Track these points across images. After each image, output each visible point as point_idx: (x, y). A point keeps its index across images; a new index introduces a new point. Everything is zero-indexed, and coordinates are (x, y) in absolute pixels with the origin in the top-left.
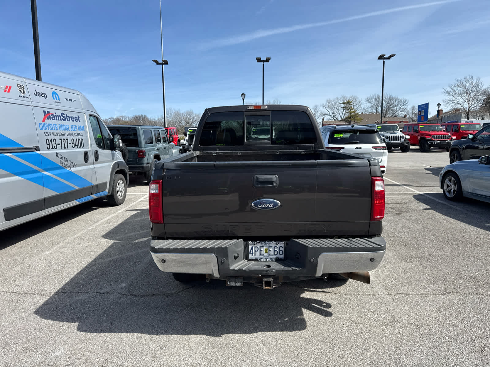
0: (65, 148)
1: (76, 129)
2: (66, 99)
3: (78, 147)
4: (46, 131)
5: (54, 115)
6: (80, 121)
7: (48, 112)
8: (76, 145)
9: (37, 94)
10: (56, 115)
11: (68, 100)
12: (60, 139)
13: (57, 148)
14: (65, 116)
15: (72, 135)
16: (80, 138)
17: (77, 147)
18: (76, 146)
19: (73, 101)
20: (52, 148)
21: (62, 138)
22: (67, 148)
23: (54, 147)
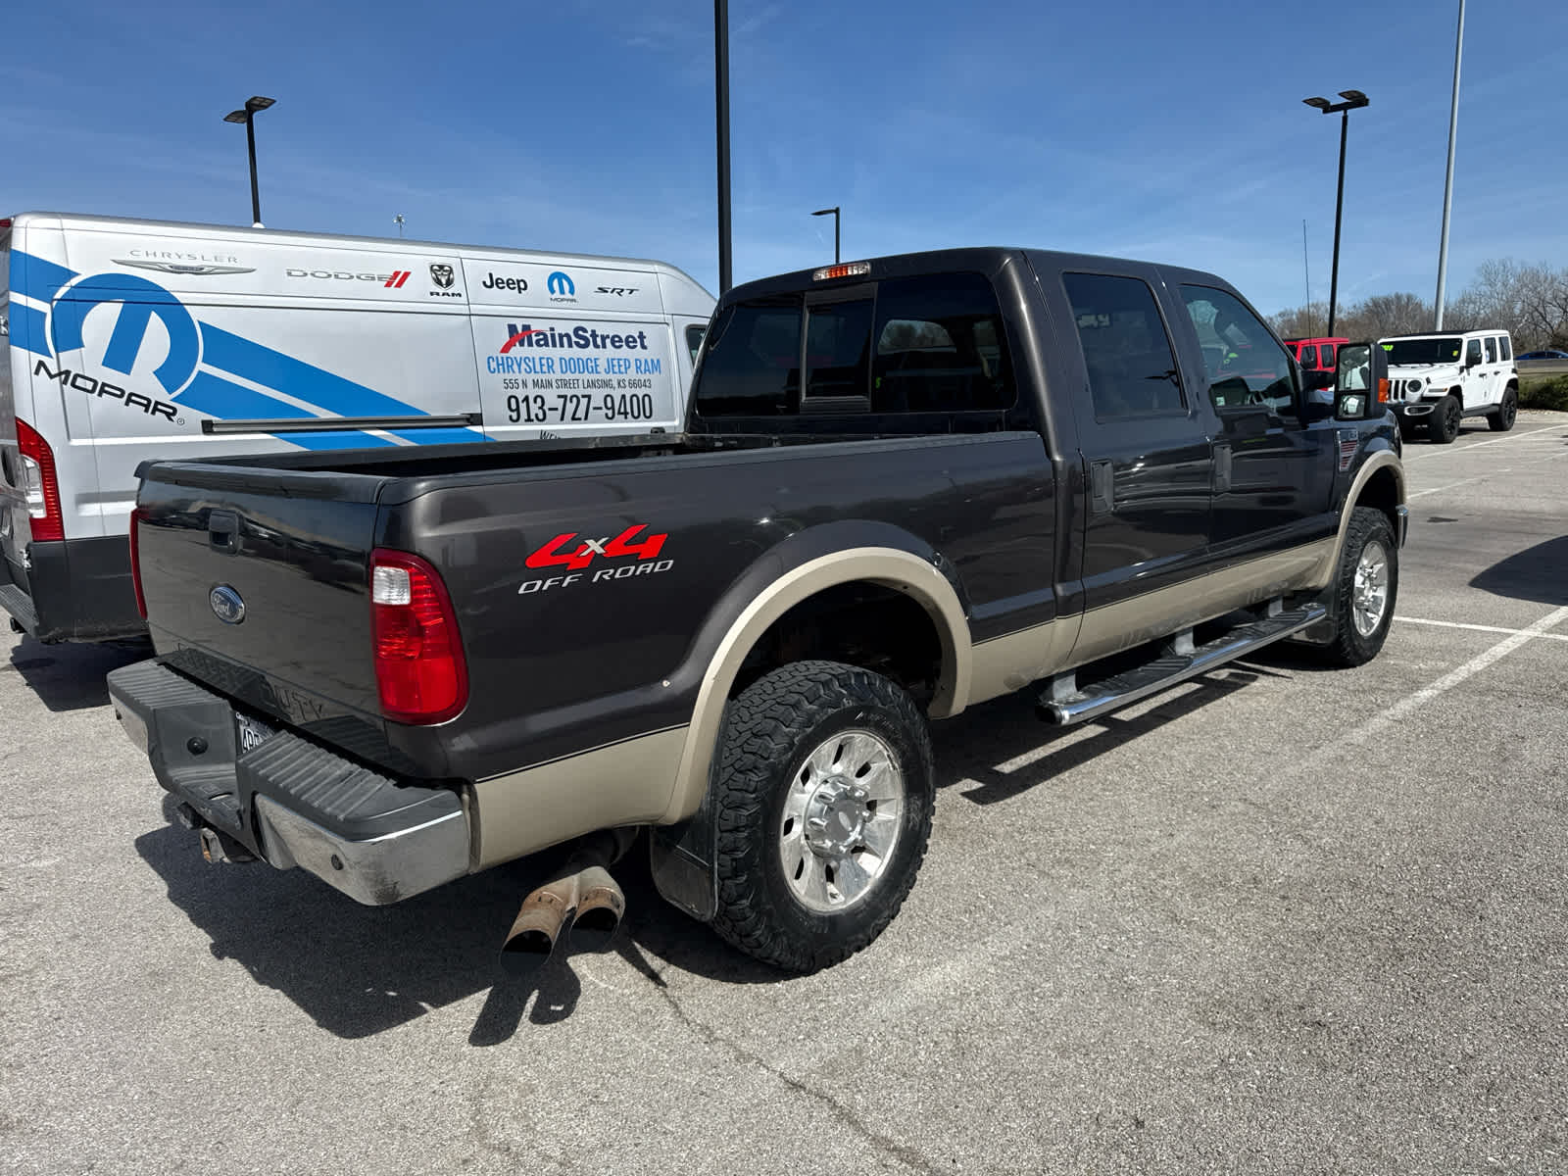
0: (573, 419)
1: (626, 368)
2: (600, 289)
3: (629, 416)
4: (508, 376)
5: (545, 336)
6: (644, 347)
7: (526, 328)
8: (622, 410)
9: (494, 283)
10: (553, 336)
11: (607, 292)
12: (559, 397)
13: (544, 418)
14: (588, 335)
15: (607, 384)
16: (640, 392)
17: (626, 418)
18: (619, 413)
19: (626, 293)
20: (529, 420)
21: (569, 392)
22: (586, 418)
23: (533, 417)
